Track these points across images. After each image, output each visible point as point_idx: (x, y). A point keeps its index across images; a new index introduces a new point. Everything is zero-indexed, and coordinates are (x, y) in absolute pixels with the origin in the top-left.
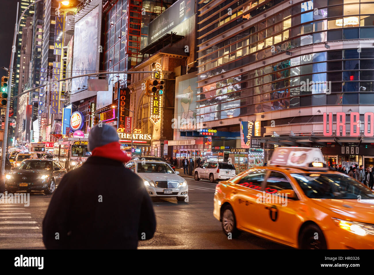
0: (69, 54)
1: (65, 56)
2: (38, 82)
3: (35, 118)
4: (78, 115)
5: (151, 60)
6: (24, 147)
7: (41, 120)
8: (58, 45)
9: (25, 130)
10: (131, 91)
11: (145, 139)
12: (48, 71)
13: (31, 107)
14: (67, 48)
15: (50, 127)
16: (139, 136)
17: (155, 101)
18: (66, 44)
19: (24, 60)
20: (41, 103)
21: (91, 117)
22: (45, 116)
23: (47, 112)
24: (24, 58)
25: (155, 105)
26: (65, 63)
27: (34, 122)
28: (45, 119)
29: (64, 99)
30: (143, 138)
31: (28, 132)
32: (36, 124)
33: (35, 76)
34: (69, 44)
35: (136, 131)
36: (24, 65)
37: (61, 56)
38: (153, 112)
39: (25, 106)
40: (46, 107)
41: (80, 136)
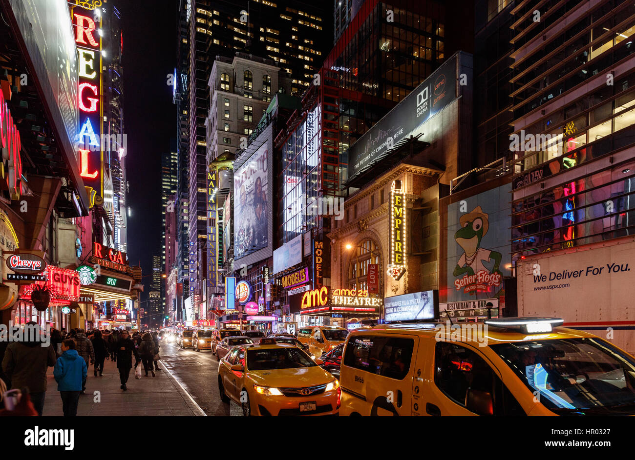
0: (226, 216)
1: (221, 219)
2: (186, 260)
3: (186, 297)
4: (245, 285)
5: (377, 183)
6: (176, 327)
7: (194, 297)
8: (212, 206)
9: (176, 310)
10: (333, 241)
11: (373, 305)
12: (198, 244)
13: (181, 285)
14: (222, 210)
15: (204, 304)
16: (364, 301)
17: (397, 243)
18: (221, 205)
19: (169, 240)
20: (192, 279)
21: (264, 285)
22: (198, 293)
23: (200, 288)
24: (169, 237)
25: (397, 250)
26: (221, 227)
27: (185, 301)
28: (198, 296)
29: (223, 270)
30: (370, 305)
31: (180, 310)
32: (188, 302)
33: (183, 253)
34: (224, 204)
35: (361, 293)
36: (169, 245)
37: (215, 220)
38: (395, 261)
39: (174, 285)
40: (198, 284)
41: (253, 308)
